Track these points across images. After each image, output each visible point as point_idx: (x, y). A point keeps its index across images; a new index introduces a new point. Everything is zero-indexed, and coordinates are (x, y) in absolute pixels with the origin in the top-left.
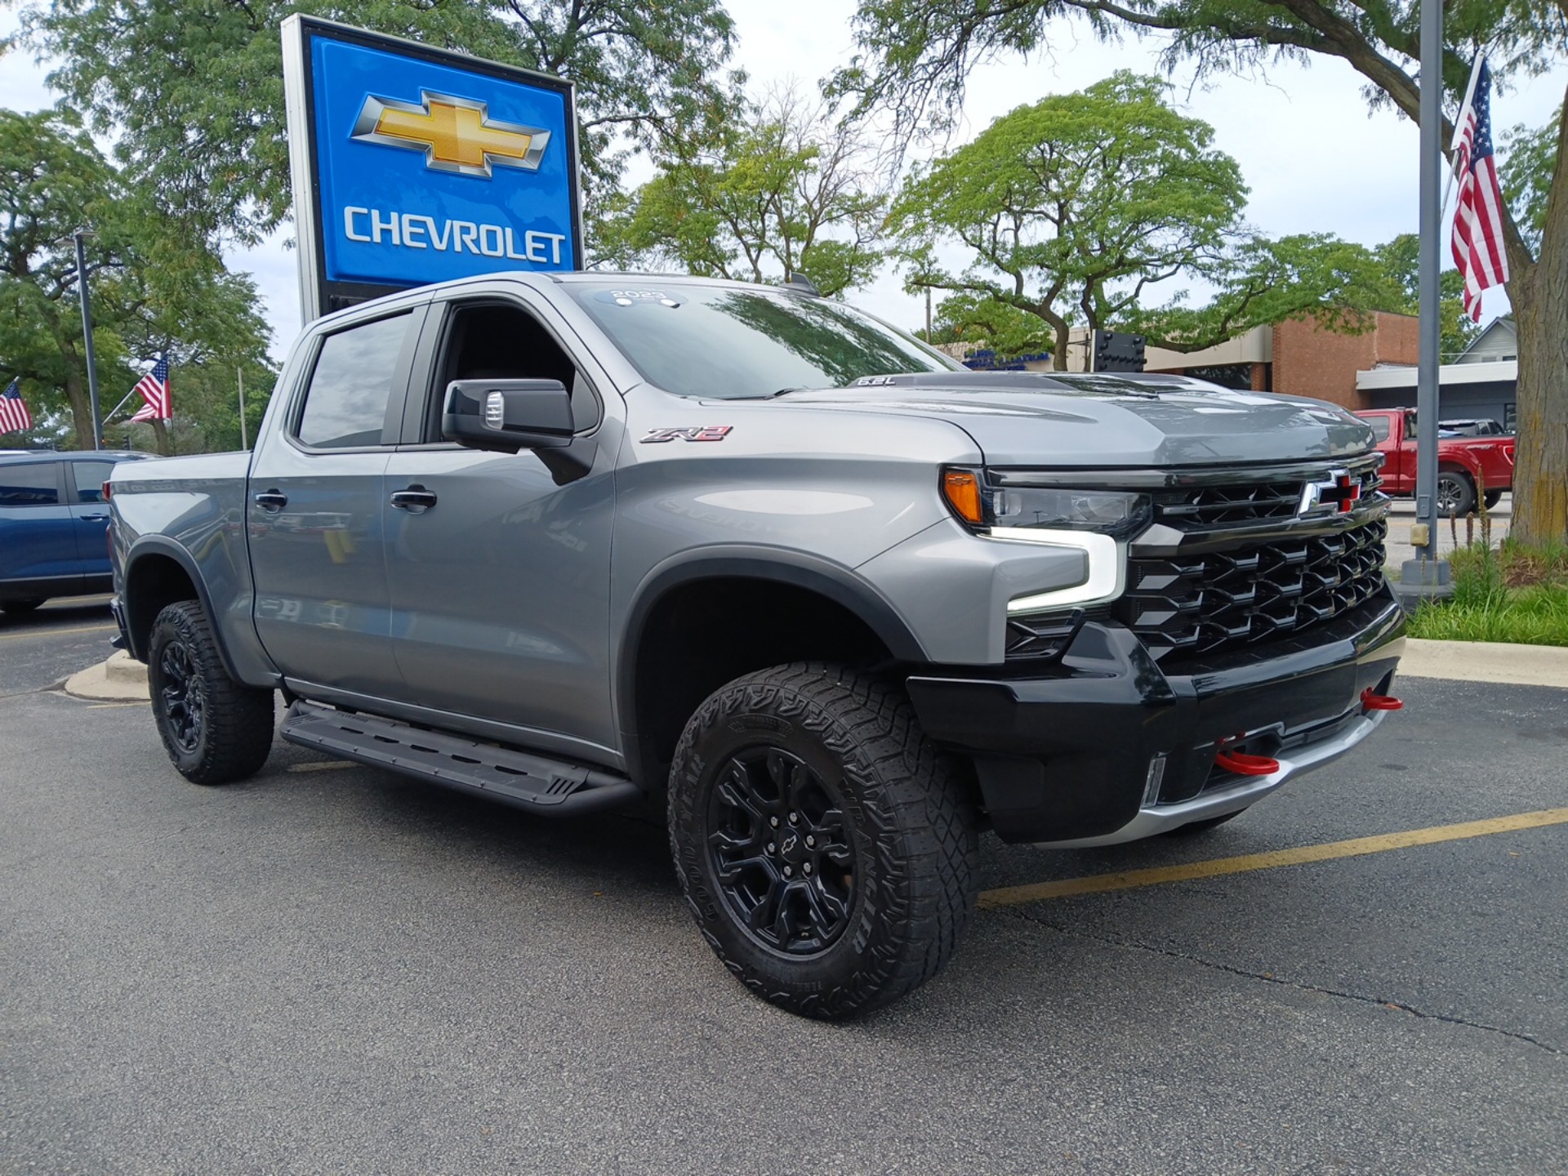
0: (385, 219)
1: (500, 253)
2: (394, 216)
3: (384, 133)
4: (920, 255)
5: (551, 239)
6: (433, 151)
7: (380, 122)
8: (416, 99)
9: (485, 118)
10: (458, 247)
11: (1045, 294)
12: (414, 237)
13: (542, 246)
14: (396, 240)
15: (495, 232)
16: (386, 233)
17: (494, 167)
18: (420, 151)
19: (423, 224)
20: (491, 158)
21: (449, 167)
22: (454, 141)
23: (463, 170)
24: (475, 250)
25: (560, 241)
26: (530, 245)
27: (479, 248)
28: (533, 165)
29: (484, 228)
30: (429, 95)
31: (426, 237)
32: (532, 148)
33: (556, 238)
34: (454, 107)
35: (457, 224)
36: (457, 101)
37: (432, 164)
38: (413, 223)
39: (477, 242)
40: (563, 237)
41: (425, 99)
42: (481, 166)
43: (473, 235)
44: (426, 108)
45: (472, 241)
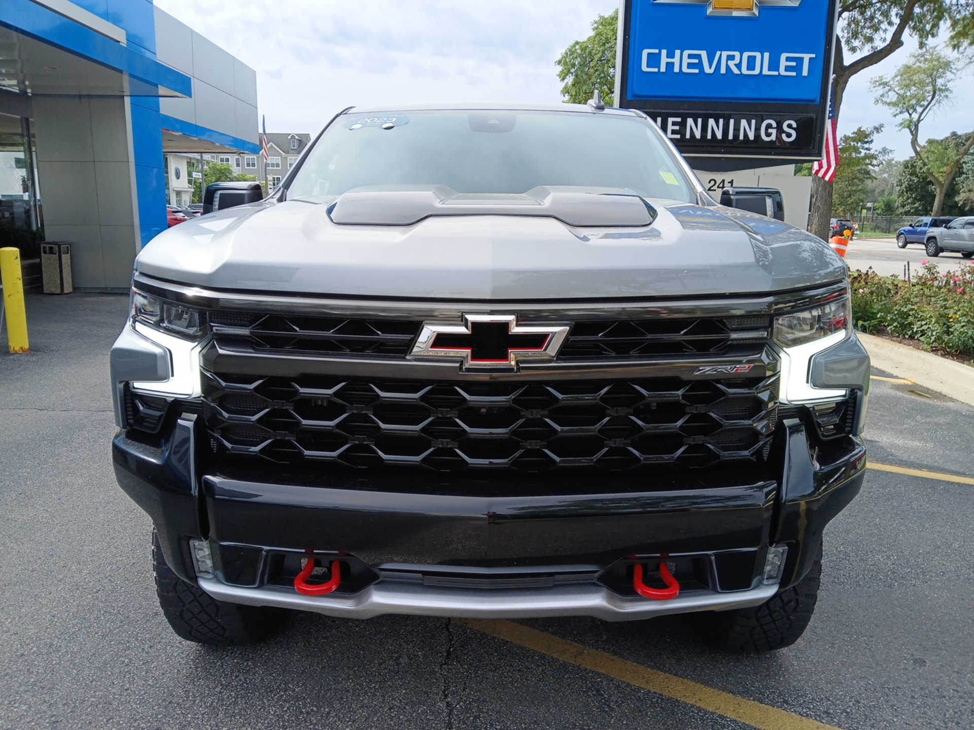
0: (671, 55)
1: (756, 72)
2: (677, 52)
5: (802, 58)
6: (712, 3)
10: (723, 70)
12: (690, 66)
13: (794, 64)
14: (676, 70)
15: (755, 57)
16: (670, 65)
17: (761, 9)
18: (702, 5)
19: (698, 56)
21: (724, 13)
23: (735, 14)
24: (736, 71)
25: (810, 59)
26: (784, 64)
27: (739, 69)
28: (794, 4)
29: (746, 54)
31: (697, 65)
33: (807, 57)
35: (725, 54)
37: (711, 12)
38: (691, 56)
39: (738, 65)
42: (751, 9)
43: (737, 61)
45: (735, 65)
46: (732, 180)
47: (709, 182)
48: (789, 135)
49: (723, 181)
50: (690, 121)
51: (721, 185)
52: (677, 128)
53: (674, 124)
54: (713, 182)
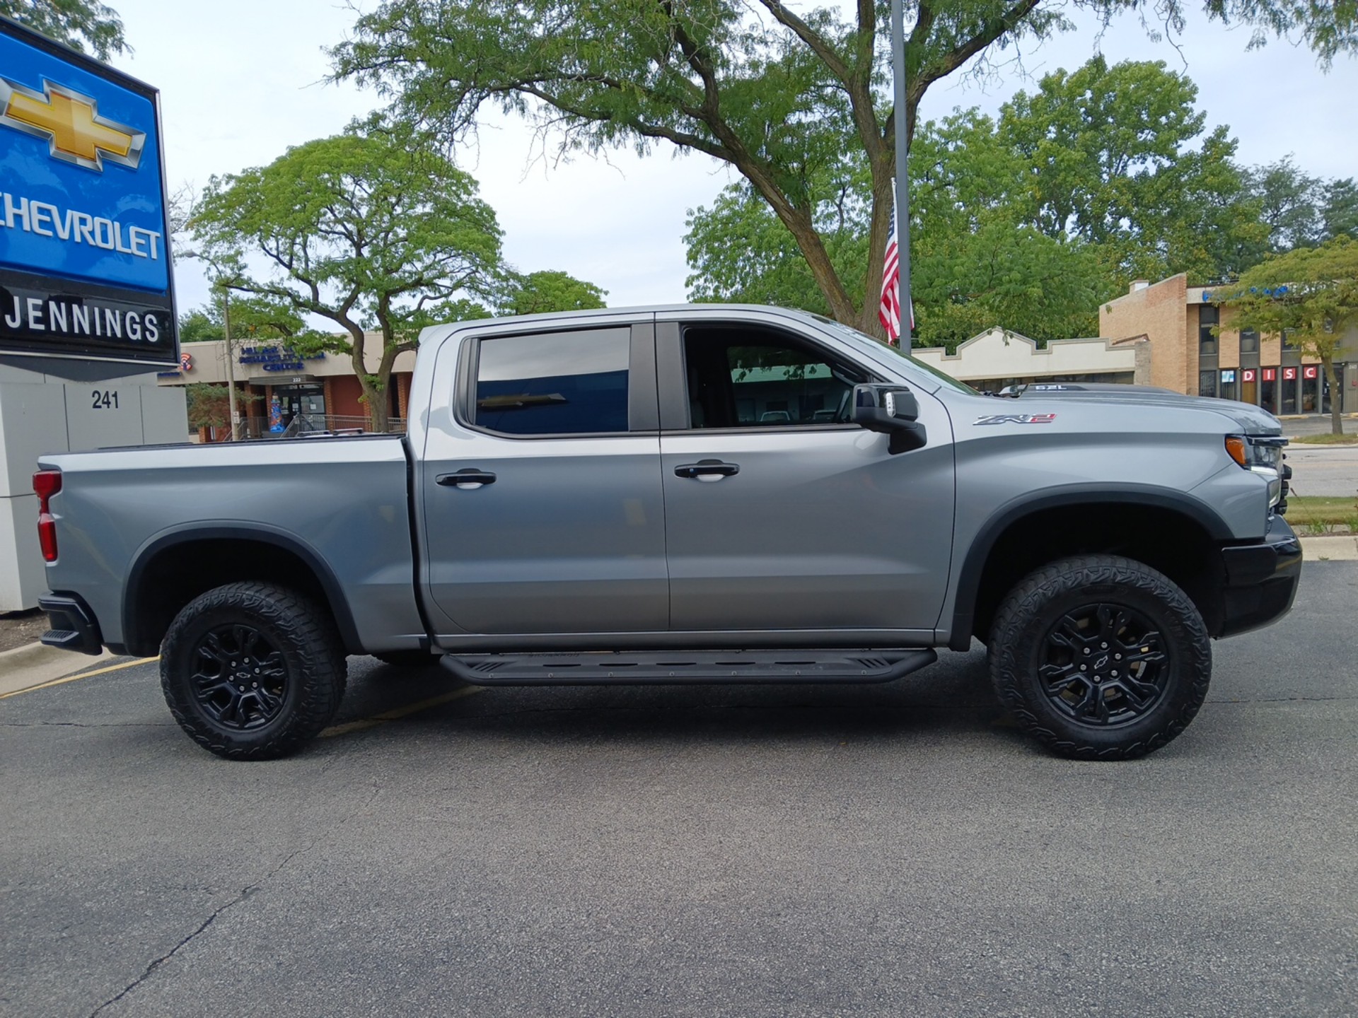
0: (17, 204)
1: (110, 246)
2: (24, 201)
3: (14, 116)
4: (232, 259)
5: (149, 236)
6: (54, 140)
7: (10, 105)
8: (37, 86)
9: (95, 114)
10: (78, 239)
11: (342, 304)
12: (42, 224)
13: (143, 242)
14: (27, 227)
15: (106, 225)
16: (18, 218)
17: (104, 162)
18: (42, 139)
19: (48, 212)
20: (101, 152)
21: (66, 157)
22: (71, 132)
23: (80, 162)
24: (91, 242)
25: (157, 237)
26: (134, 240)
27: (94, 238)
28: (132, 163)
29: (98, 220)
30: (50, 84)
31: (49, 225)
32: (132, 147)
33: (153, 234)
34: (69, 99)
35: (77, 215)
36: (72, 94)
37: (55, 153)
38: (41, 211)
39: (92, 233)
40: (158, 235)
41: (46, 88)
42: (93, 160)
43: (89, 227)
44: (47, 96)
45: (89, 232)
46: (116, 393)
47: (93, 396)
48: (152, 334)
49: (107, 393)
50: (52, 305)
51: (106, 400)
52: (39, 314)
53: (35, 307)
54: (96, 395)
